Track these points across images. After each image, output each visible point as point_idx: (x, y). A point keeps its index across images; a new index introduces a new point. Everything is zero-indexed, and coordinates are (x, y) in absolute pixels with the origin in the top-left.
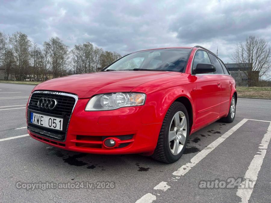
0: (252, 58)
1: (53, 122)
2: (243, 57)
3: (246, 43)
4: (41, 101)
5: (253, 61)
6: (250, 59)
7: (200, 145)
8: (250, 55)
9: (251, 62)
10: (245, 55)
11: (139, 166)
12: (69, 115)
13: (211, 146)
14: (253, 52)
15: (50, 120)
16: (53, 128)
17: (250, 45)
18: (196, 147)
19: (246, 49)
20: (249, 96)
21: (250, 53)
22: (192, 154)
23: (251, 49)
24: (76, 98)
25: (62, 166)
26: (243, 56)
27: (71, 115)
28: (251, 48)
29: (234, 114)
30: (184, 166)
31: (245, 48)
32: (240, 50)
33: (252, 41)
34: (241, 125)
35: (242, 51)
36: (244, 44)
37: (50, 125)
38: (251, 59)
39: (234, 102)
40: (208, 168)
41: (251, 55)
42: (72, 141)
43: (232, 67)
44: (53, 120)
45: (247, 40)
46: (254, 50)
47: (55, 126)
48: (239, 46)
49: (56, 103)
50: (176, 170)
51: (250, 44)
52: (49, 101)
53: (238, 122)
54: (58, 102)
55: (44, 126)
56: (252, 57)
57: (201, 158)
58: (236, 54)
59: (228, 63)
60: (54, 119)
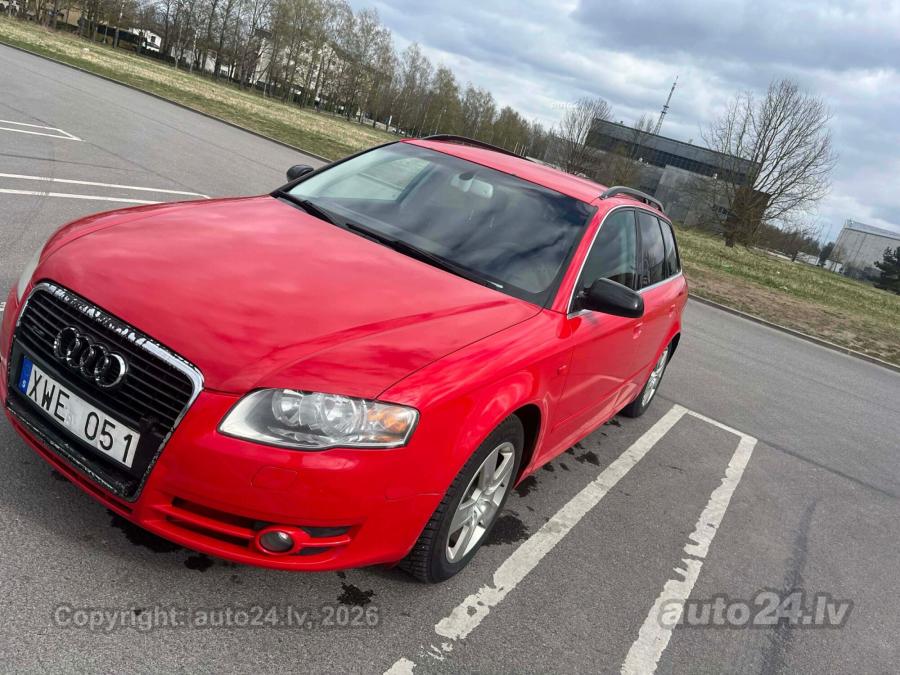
0: (764, 156)
1: (104, 429)
2: (740, 143)
3: (764, 98)
4: (67, 340)
5: (766, 163)
6: (757, 155)
7: (531, 509)
8: (763, 141)
9: (759, 161)
10: (749, 139)
11: (344, 577)
12: (164, 432)
13: (560, 522)
14: (774, 136)
15: (93, 419)
16: (99, 447)
17: (775, 109)
18: (519, 518)
19: (757, 119)
20: (714, 296)
21: (764, 137)
22: (504, 546)
23: (773, 125)
24: (198, 379)
25: (104, 542)
26: (741, 138)
27: (169, 434)
28: (775, 119)
29: (653, 391)
30: (471, 600)
31: (757, 112)
32: (740, 119)
33: (784, 100)
34: (662, 435)
35: (746, 121)
36: (760, 99)
37: (91, 434)
38: (761, 156)
39: (663, 360)
40: (534, 616)
41: (767, 143)
42: (157, 506)
43: (698, 159)
44: (105, 425)
45: (772, 89)
46: (780, 128)
47: (107, 444)
48: (741, 101)
49: (123, 370)
50: (448, 615)
51: (776, 106)
52: (99, 353)
53: (658, 417)
54: (131, 369)
55: (65, 424)
56: (768, 149)
57: (524, 571)
58: (723, 127)
59: (691, 141)
60: (106, 422)
